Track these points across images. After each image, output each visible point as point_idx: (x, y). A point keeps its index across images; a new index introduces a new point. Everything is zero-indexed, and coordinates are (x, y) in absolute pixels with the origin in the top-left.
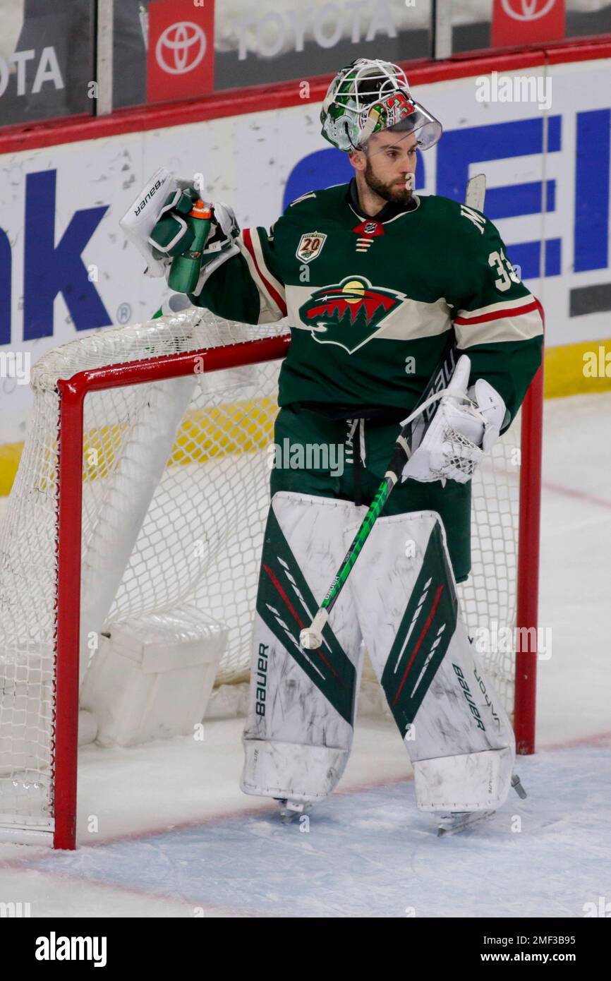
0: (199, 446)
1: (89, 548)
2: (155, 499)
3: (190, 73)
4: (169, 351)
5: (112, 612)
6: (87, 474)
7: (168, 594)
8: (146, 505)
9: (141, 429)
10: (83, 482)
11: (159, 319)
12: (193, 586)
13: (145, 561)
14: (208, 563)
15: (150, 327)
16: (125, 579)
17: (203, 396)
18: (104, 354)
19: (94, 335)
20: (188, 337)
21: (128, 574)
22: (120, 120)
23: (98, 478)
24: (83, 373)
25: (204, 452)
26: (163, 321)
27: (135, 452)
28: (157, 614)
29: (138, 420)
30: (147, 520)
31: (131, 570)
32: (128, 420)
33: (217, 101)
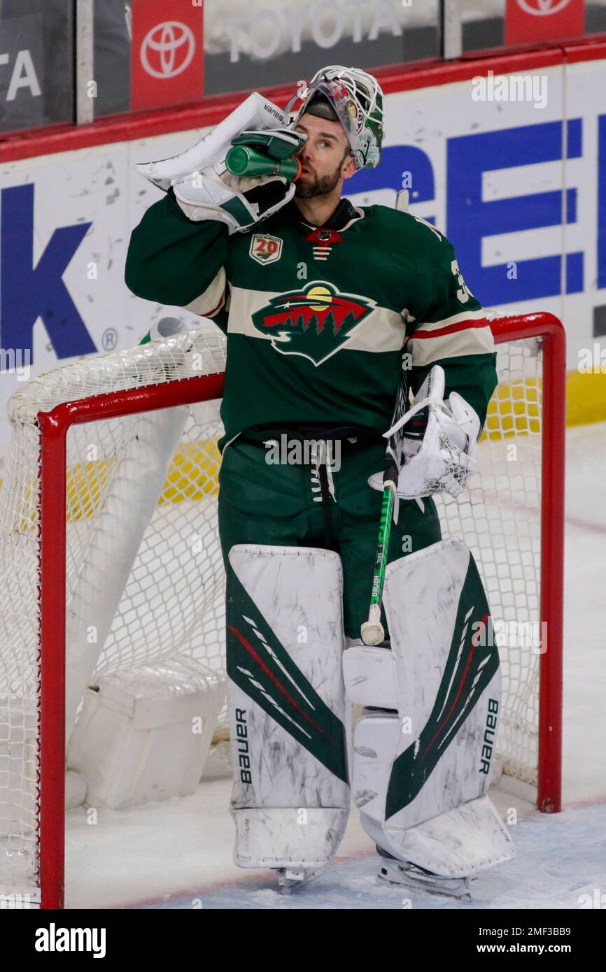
0: (193, 482)
1: (74, 594)
2: (145, 540)
3: (178, 77)
4: (159, 379)
5: (101, 663)
6: (71, 513)
7: (160, 644)
8: (137, 546)
9: (130, 464)
10: (67, 523)
11: (147, 345)
12: (188, 635)
13: (135, 608)
14: (204, 609)
15: (137, 353)
16: (113, 628)
17: (195, 428)
18: (88, 383)
19: (77, 364)
20: (179, 364)
21: (117, 622)
22: (103, 129)
23: (83, 518)
24: (66, 404)
25: (198, 489)
26: (152, 346)
27: (123, 490)
28: (148, 665)
29: (126, 455)
30: (137, 563)
31: (121, 618)
32: (115, 454)
33: (206, 107)
